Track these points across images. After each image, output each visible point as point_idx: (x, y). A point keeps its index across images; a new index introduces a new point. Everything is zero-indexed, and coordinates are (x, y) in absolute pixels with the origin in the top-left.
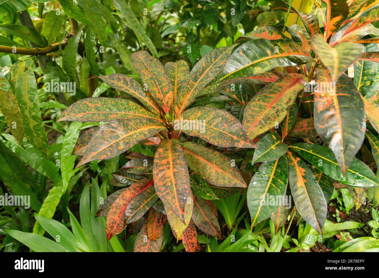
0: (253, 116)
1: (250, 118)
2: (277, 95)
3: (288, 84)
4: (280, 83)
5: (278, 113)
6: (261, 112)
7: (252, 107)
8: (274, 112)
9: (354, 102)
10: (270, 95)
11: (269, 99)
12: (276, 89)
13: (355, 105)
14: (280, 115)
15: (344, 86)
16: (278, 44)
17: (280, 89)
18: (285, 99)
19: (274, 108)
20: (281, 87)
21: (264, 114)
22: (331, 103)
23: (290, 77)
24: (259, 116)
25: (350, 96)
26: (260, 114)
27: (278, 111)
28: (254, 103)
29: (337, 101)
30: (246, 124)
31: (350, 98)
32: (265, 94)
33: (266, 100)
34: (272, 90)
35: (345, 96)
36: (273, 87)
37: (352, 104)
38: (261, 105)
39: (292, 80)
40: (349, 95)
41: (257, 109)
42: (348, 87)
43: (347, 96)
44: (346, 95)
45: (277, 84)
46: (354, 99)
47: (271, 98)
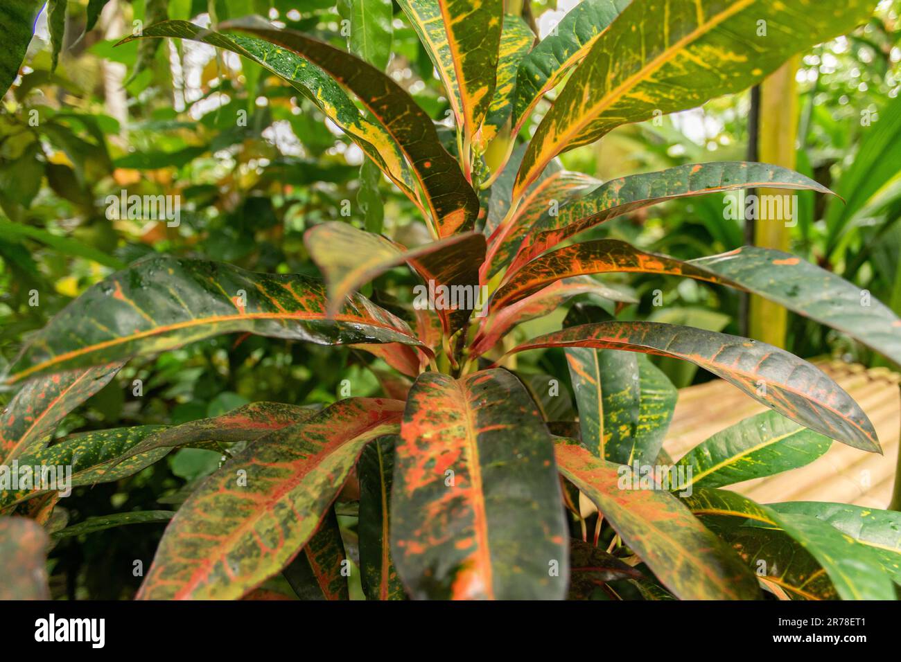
0: (192, 548)
1: (181, 554)
2: (303, 463)
3: (349, 427)
4: (320, 426)
5: (290, 524)
6: (231, 530)
7: (199, 510)
8: (276, 521)
9: (524, 445)
10: (278, 466)
11: (271, 480)
12: (302, 445)
13: (527, 453)
14: (294, 531)
15: (499, 402)
16: (284, 286)
17: (318, 443)
18: (321, 473)
19: (282, 506)
20: (321, 438)
21: (238, 537)
22: (456, 459)
23: (359, 407)
24: (217, 543)
25: (513, 430)
26: (223, 537)
27: (292, 516)
28: (208, 498)
29: (476, 452)
30: (160, 583)
31: (513, 433)
32: (258, 462)
33: (258, 483)
34: (284, 448)
35: (499, 431)
36: (293, 438)
37: (516, 451)
38: (233, 502)
39: (366, 416)
40: (510, 427)
41: (215, 518)
42: (508, 403)
43: (505, 430)
44: (501, 426)
45: (309, 427)
46: (524, 436)
47: (278, 476)
